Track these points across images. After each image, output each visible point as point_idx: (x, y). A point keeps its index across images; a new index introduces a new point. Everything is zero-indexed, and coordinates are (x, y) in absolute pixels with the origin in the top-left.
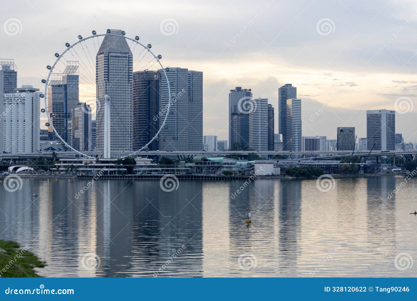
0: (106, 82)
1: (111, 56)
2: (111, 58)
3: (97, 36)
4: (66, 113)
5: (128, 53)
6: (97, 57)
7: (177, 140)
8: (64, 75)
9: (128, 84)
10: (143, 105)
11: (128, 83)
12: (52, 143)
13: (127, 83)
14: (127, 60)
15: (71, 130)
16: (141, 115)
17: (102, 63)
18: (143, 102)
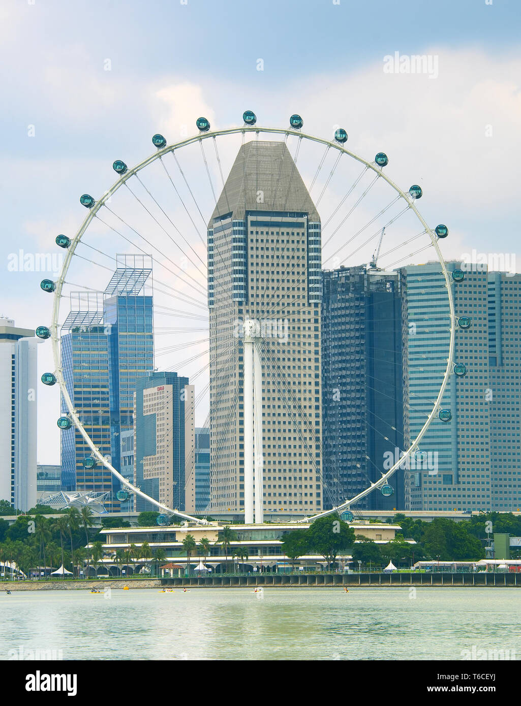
0: (240, 303)
1: (254, 224)
2: (254, 229)
3: (214, 135)
4: (116, 411)
5: (306, 214)
6: (210, 226)
7: (459, 483)
8: (109, 296)
9: (306, 309)
10: (353, 373)
11: (306, 305)
12: (72, 498)
13: (304, 305)
14: (303, 234)
15: (130, 457)
16: (349, 403)
17: (227, 243)
18: (353, 365)
